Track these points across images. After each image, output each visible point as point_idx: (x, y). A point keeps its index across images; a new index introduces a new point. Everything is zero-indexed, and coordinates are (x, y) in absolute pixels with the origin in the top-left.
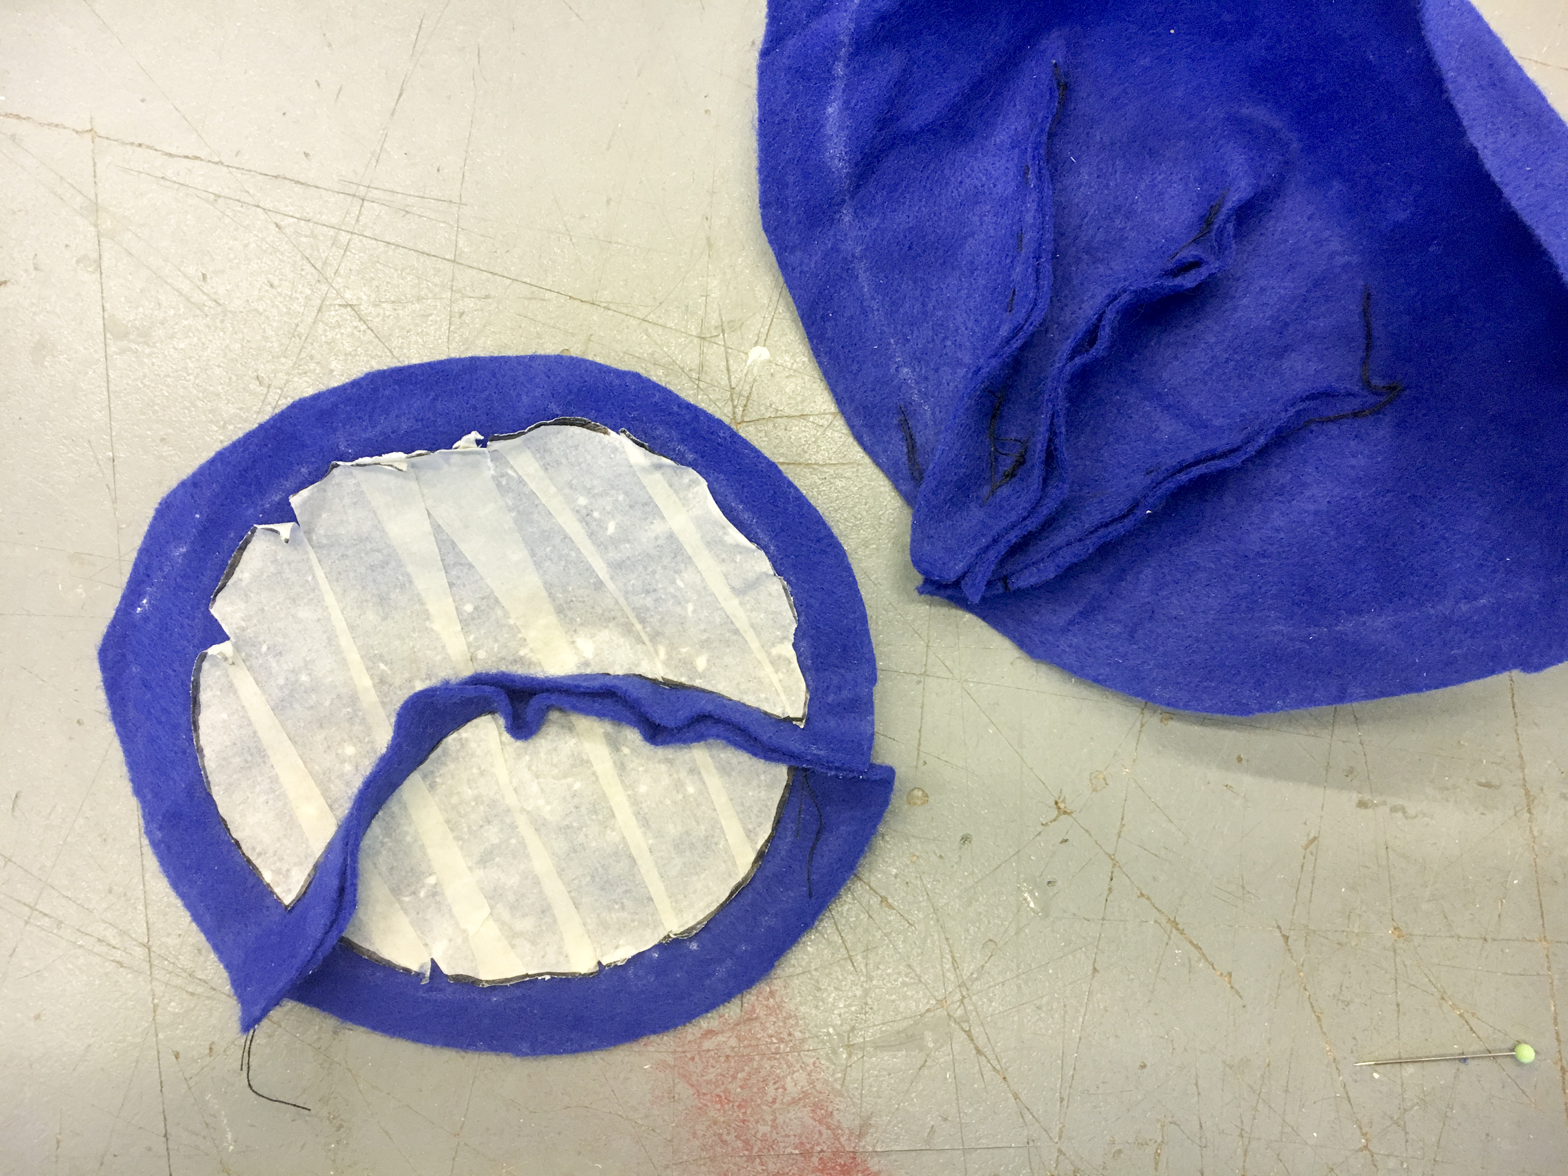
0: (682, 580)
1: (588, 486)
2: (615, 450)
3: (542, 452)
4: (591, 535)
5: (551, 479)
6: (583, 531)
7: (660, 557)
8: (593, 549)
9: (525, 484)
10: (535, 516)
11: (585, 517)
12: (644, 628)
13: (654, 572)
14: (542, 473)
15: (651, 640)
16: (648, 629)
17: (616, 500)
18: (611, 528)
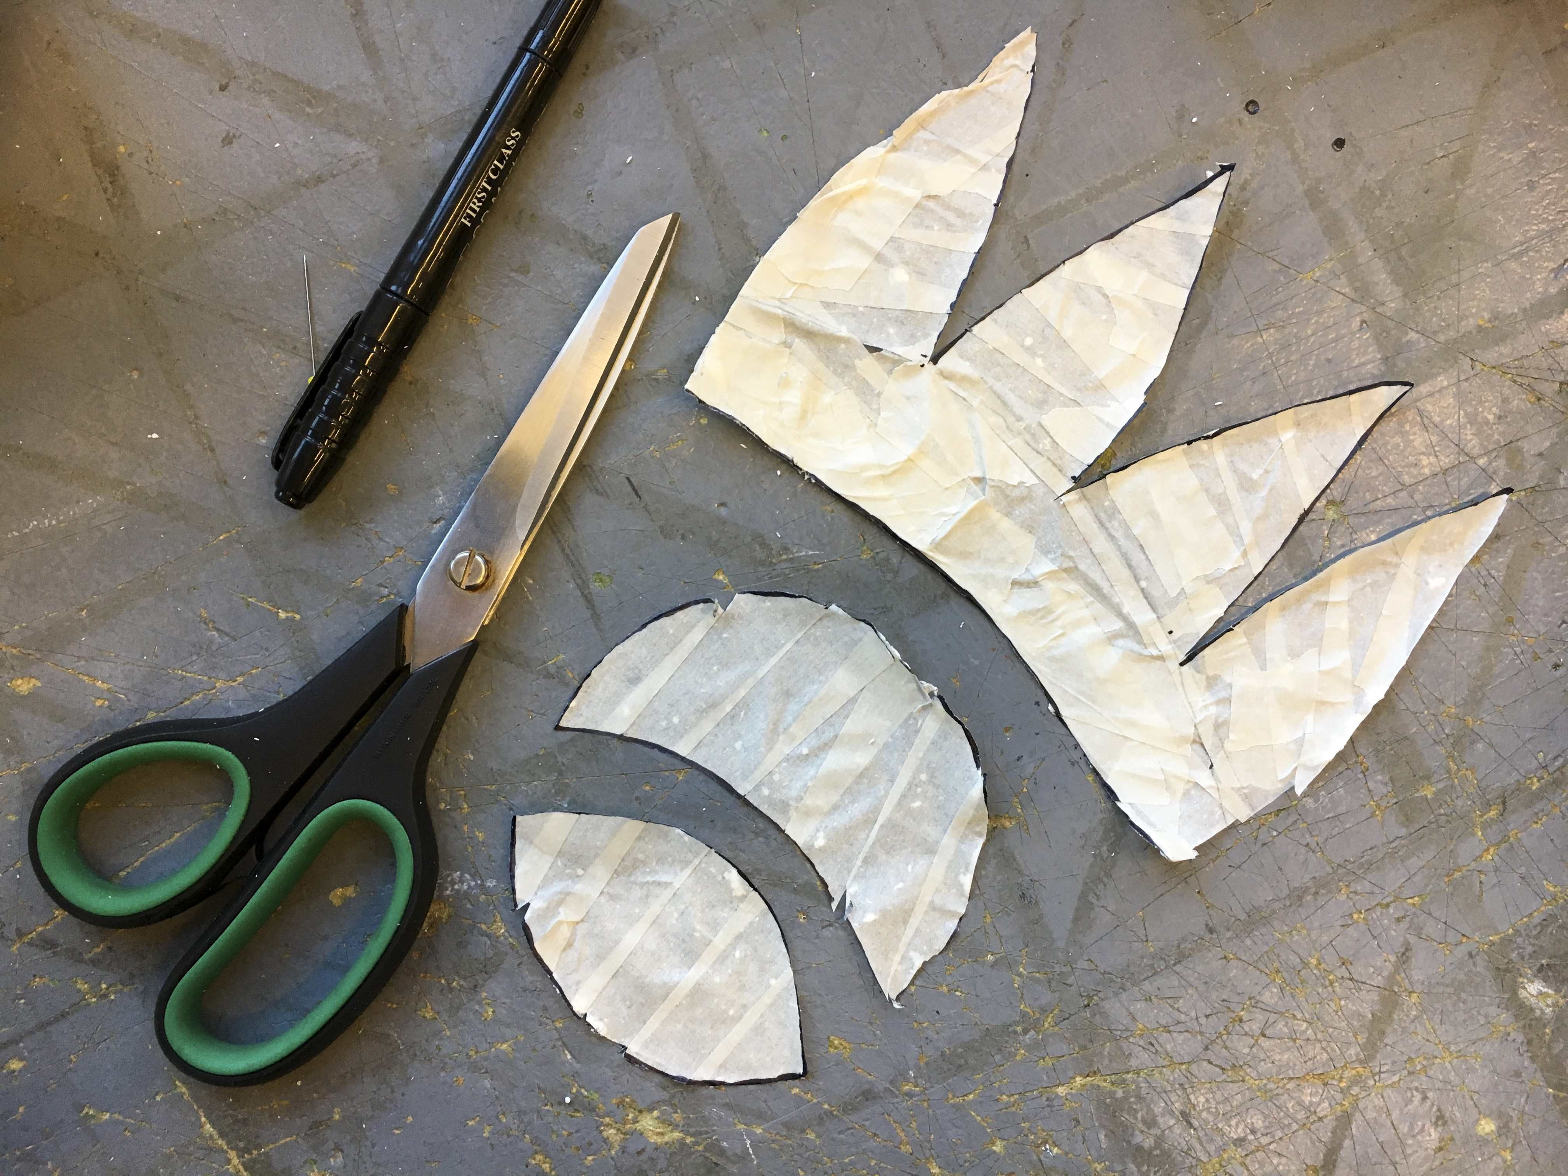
0: (913, 868)
1: (935, 775)
2: (970, 778)
3: (943, 735)
4: (904, 796)
5: (928, 749)
6: (903, 789)
7: (918, 845)
8: (895, 801)
9: (916, 736)
10: (896, 754)
11: (912, 785)
12: (861, 867)
13: (905, 848)
14: (929, 742)
15: (855, 877)
16: (862, 870)
17: (937, 797)
18: (917, 804)
